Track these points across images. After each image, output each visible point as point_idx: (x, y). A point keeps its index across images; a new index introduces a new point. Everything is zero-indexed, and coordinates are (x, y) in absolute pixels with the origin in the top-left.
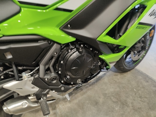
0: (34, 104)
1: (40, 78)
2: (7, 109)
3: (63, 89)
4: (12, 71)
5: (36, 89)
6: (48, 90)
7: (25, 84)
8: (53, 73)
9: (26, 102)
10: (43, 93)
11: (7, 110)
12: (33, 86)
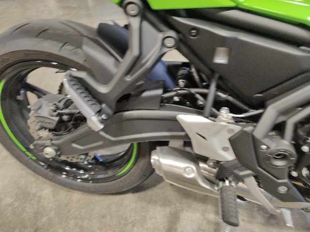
0: (204, 182)
1: (253, 138)
2: (158, 160)
3: (283, 190)
4: (205, 96)
5: (229, 156)
6: (249, 172)
7: (218, 132)
8: (286, 141)
9: (192, 169)
10: (236, 171)
11: (158, 162)
12: (228, 145)
